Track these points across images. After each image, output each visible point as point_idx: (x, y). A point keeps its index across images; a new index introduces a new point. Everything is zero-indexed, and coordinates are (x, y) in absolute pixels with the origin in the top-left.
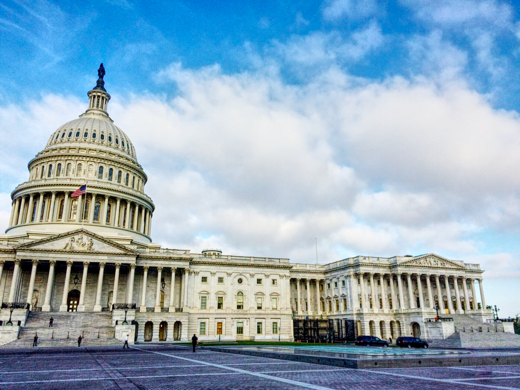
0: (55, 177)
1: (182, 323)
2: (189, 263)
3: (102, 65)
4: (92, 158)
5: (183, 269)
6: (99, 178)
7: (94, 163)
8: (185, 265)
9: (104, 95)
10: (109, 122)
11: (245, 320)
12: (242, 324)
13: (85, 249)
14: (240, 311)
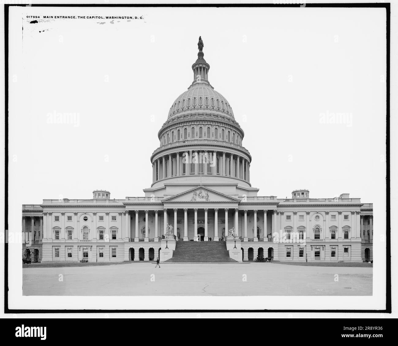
0: (177, 141)
1: (274, 249)
2: (276, 206)
3: (200, 38)
4: (201, 122)
5: (273, 210)
6: (208, 137)
7: (203, 125)
8: (274, 208)
9: (204, 66)
10: (211, 89)
11: (322, 246)
12: (319, 249)
13: (204, 200)
14: (317, 240)
